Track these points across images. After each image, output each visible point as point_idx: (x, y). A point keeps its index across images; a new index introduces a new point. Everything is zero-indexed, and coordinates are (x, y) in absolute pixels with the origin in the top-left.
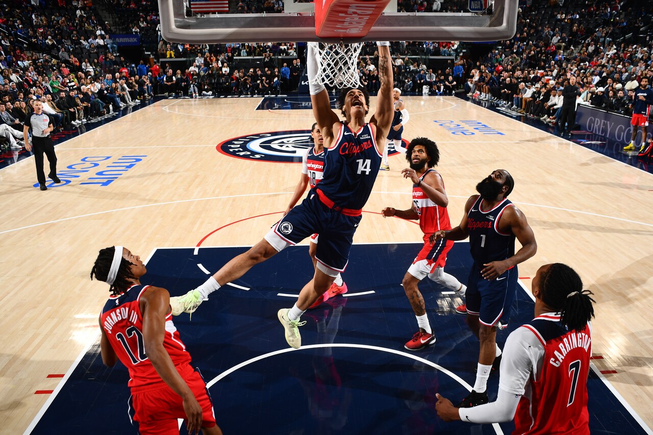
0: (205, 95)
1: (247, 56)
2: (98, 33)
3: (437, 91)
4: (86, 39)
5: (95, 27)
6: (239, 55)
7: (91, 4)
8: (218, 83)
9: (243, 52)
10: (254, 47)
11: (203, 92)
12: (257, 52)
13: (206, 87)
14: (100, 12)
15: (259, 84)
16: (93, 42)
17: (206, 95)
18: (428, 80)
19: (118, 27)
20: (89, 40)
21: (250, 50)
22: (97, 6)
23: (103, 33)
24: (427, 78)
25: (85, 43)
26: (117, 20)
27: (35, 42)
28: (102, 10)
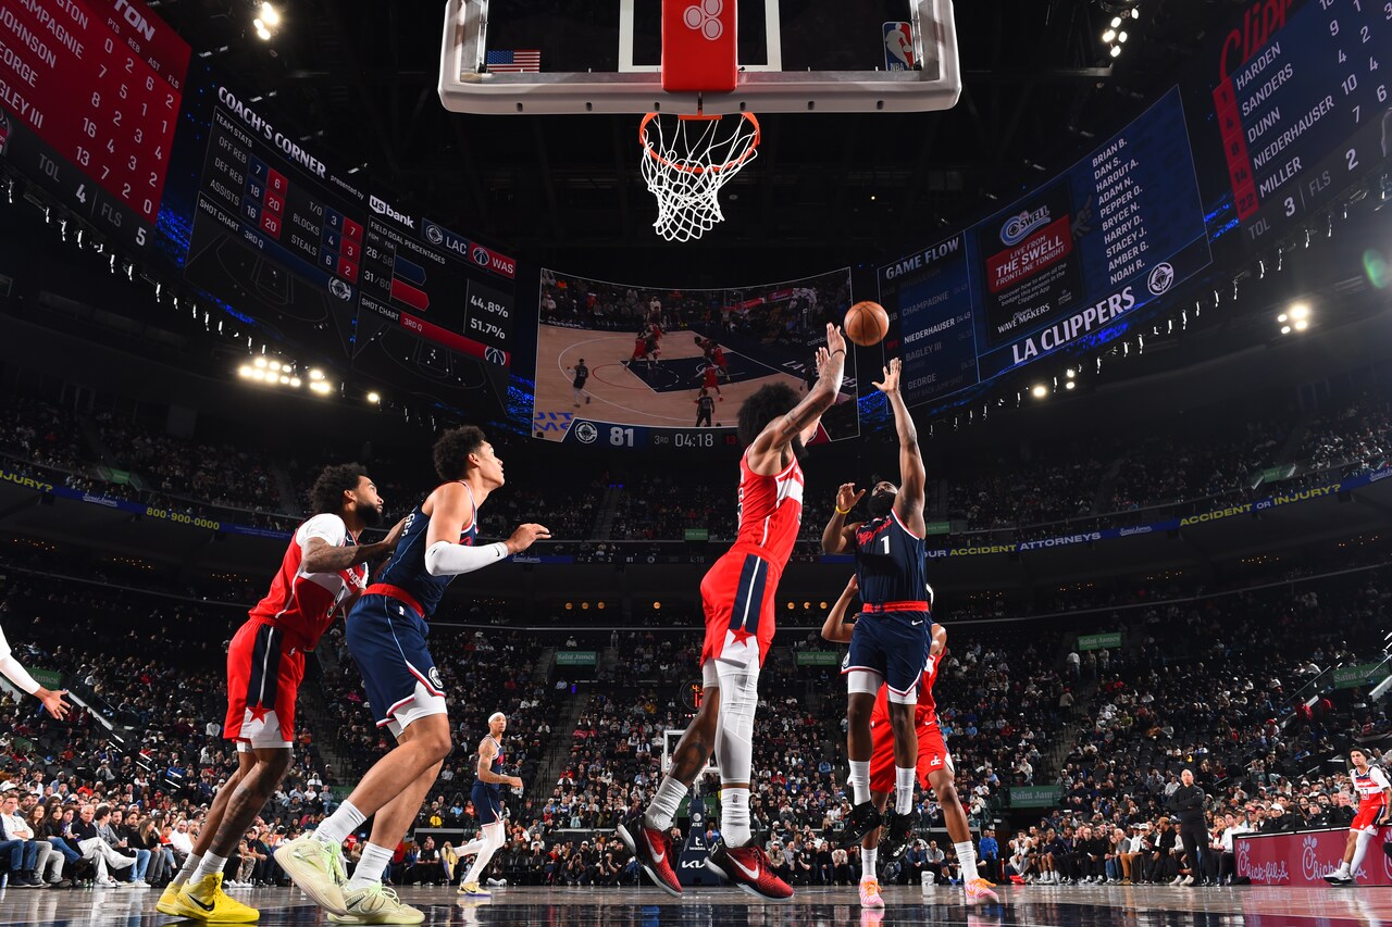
0: (491, 885)
1: (581, 828)
2: (312, 782)
3: (950, 878)
4: (286, 791)
5: (308, 773)
6: (567, 825)
7: (309, 741)
8: (521, 865)
9: (575, 821)
10: (595, 812)
11: (489, 879)
12: (600, 820)
13: (495, 871)
14: (322, 753)
15: (599, 868)
16: (298, 794)
17: (494, 885)
18: (930, 861)
19: (348, 779)
20: (291, 793)
21: (586, 818)
22: (319, 745)
23: (320, 783)
24: (928, 857)
25: (280, 795)
26: (350, 767)
27: (192, 788)
28: (327, 751)
